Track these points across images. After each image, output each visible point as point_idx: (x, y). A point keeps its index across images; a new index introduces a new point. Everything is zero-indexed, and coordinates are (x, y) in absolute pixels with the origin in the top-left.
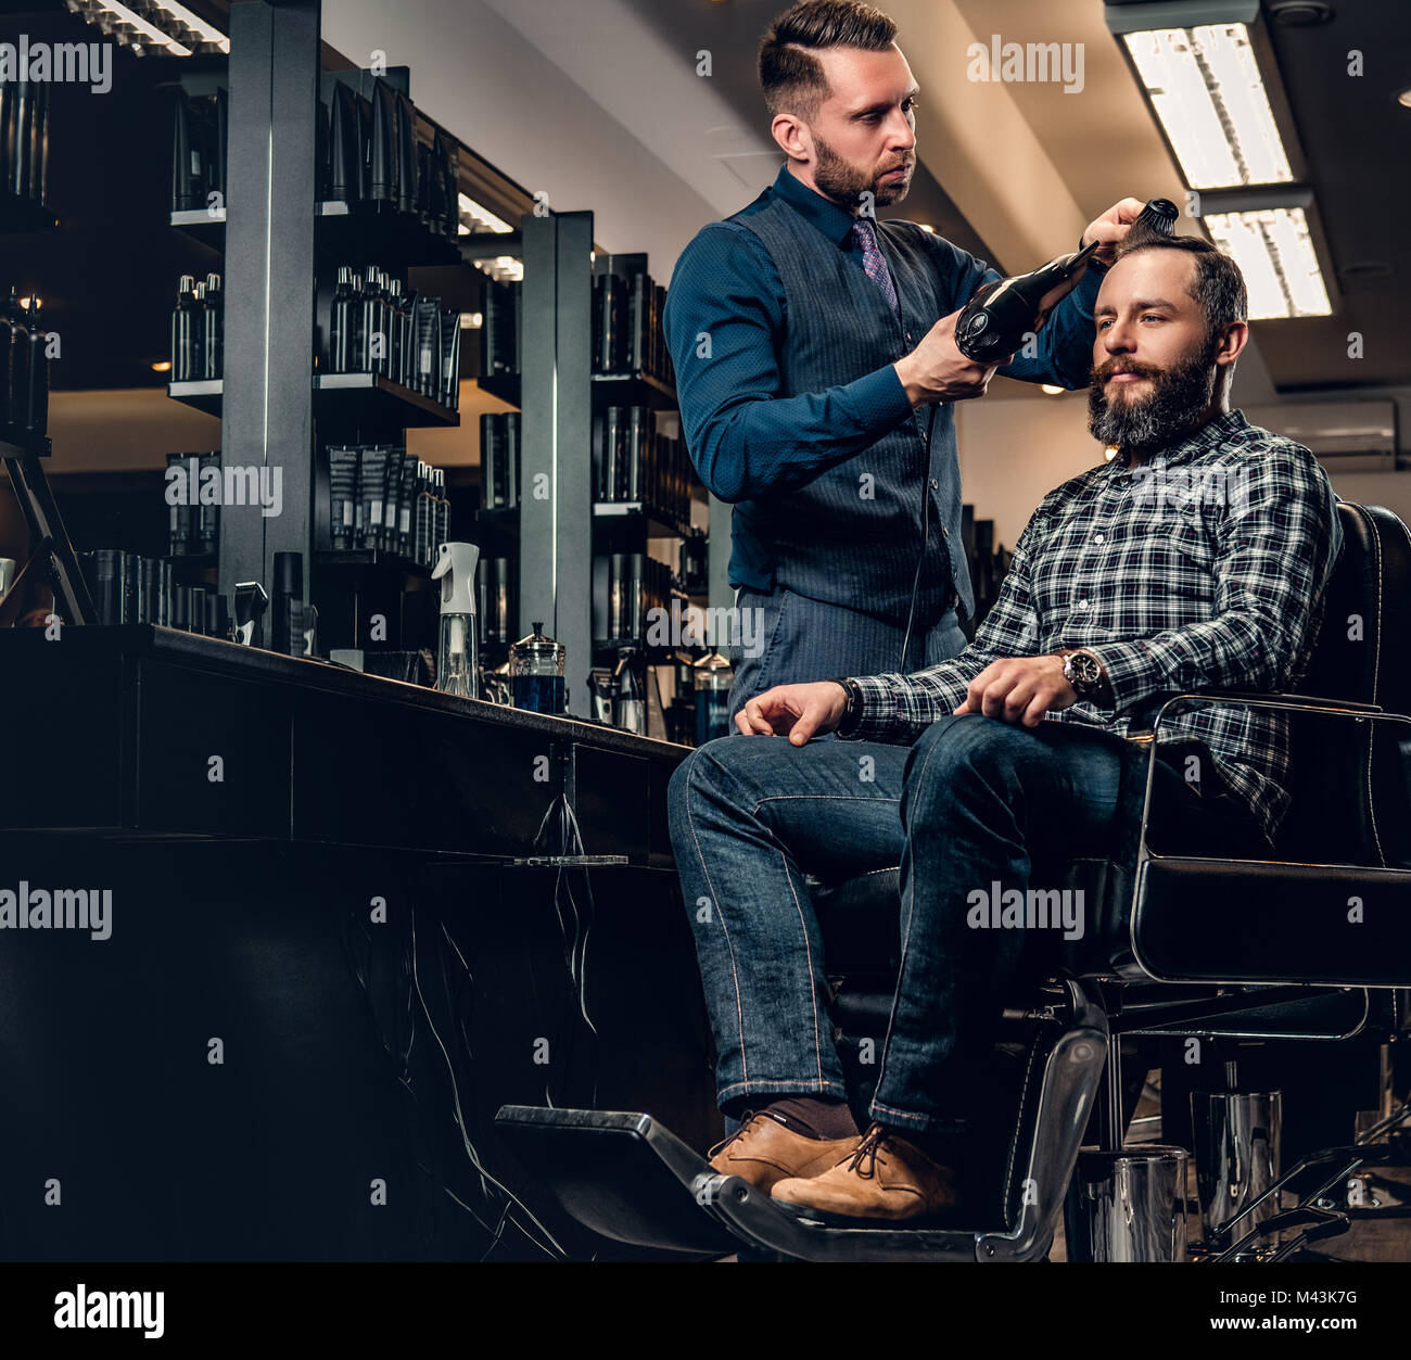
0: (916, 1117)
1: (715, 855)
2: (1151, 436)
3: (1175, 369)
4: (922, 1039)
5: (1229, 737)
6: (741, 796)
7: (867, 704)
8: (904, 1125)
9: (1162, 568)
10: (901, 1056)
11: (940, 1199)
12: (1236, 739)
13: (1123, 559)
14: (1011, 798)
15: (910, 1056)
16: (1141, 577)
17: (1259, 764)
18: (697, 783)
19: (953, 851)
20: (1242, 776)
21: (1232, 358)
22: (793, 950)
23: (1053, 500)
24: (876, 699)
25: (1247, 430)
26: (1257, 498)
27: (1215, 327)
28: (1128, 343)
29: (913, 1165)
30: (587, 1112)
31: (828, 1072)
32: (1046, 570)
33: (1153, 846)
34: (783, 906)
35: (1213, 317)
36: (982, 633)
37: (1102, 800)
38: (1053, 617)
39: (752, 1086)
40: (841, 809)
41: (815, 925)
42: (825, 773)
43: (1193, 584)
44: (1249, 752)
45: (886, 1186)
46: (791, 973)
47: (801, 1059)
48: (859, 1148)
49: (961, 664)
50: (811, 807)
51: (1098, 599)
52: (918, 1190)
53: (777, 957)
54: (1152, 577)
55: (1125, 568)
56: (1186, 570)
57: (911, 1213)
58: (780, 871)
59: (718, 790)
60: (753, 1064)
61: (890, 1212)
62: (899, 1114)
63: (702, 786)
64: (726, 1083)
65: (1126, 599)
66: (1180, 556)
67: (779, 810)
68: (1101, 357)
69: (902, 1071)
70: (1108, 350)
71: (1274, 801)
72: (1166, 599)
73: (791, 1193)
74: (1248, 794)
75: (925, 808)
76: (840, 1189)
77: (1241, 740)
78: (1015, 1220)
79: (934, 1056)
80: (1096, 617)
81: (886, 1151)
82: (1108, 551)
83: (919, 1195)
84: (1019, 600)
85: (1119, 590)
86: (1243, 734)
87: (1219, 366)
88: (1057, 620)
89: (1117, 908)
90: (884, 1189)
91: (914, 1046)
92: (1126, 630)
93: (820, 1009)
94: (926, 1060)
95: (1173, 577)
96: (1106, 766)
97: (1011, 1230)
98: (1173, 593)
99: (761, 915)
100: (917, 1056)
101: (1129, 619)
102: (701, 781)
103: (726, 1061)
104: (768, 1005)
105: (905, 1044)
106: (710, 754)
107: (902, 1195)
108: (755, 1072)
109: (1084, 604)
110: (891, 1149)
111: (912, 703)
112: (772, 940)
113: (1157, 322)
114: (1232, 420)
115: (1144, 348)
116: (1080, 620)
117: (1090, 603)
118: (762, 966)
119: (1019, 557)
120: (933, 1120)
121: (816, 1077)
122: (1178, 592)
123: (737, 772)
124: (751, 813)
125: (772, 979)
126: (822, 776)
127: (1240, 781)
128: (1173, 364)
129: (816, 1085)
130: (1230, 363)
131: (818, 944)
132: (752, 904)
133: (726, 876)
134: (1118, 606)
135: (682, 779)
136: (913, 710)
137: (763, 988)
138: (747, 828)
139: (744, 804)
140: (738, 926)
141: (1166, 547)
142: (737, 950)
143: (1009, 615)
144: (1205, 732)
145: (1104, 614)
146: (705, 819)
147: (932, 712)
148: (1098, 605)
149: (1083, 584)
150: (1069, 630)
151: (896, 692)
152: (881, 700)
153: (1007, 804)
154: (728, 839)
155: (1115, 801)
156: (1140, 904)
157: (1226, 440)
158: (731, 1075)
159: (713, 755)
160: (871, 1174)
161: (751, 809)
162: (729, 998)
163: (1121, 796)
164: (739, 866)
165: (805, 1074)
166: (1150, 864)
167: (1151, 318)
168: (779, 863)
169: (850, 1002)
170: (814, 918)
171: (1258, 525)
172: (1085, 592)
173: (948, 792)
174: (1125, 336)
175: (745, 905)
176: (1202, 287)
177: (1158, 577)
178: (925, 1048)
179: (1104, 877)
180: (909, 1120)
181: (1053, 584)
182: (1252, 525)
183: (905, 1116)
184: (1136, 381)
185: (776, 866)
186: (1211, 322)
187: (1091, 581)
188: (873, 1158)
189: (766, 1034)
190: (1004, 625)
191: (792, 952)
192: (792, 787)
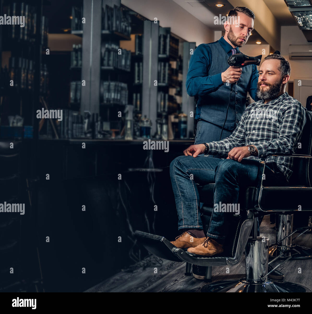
0: (216, 236)
1: (179, 180)
2: (268, 98)
3: (274, 84)
4: (217, 222)
5: (281, 160)
6: (184, 169)
7: (210, 148)
8: (213, 237)
9: (270, 126)
10: (213, 224)
11: (220, 251)
12: (282, 160)
13: (262, 123)
14: (236, 177)
15: (215, 225)
16: (266, 127)
17: (287, 166)
18: (176, 166)
19: (224, 187)
20: (283, 168)
21: (286, 82)
22: (194, 200)
23: (249, 107)
24: (212, 147)
25: (288, 97)
26: (290, 113)
27: (283, 76)
28: (265, 79)
29: (215, 245)
30: (152, 235)
31: (200, 224)
32: (247, 123)
33: (264, 185)
34: (192, 191)
35: (283, 74)
36: (234, 132)
37: (254, 176)
38: (248, 133)
39: (185, 227)
40: (204, 172)
41: (198, 194)
42: (201, 164)
43: (276, 130)
44: (285, 163)
45: (210, 249)
46: (193, 204)
47: (194, 221)
48: (205, 241)
49: (229, 139)
50: (198, 171)
51: (257, 131)
52: (216, 250)
53: (190, 201)
54: (268, 128)
55: (263, 125)
56: (274, 127)
57: (214, 254)
58: (191, 184)
59: (180, 167)
60: (185, 222)
61: (210, 254)
62: (212, 235)
63: (177, 166)
64: (180, 226)
65: (262, 131)
66: (274, 124)
67: (192, 172)
68: (259, 81)
69: (213, 227)
70: (261, 80)
71: (289, 173)
72: (270, 132)
73: (191, 251)
74: (284, 172)
75: (219, 178)
76: (200, 250)
77: (283, 161)
78: (234, 255)
79: (219, 225)
80: (256, 134)
81: (210, 242)
82: (259, 121)
83: (216, 251)
84: (242, 127)
85: (261, 129)
86: (284, 159)
87: (283, 84)
88: (249, 133)
89: (256, 197)
90: (209, 250)
91: (216, 223)
92: (262, 138)
93: (199, 212)
94: (218, 225)
95: (272, 128)
96: (255, 169)
97: (233, 257)
98: (272, 131)
99: (187, 193)
100: (216, 225)
101: (263, 136)
102: (176, 165)
103: (180, 221)
104: (188, 211)
105: (214, 222)
106: (178, 160)
107: (212, 251)
108: (185, 224)
109: (254, 131)
110: (211, 242)
111: (219, 148)
112: (190, 198)
113: (271, 75)
114: (285, 95)
115: (268, 80)
116: (253, 135)
117: (255, 131)
118: (188, 203)
119: (242, 118)
120: (219, 237)
121: (197, 225)
122: (273, 131)
123: (183, 164)
124: (186, 172)
125: (189, 205)
126: (200, 165)
127: (282, 169)
128: (273, 83)
129: (198, 226)
130: (285, 84)
131: (199, 198)
132: (186, 190)
133: (181, 185)
134: (261, 133)
135: (173, 164)
136: (219, 149)
137: (187, 207)
138: (185, 175)
139: (185, 170)
140: (183, 194)
141: (271, 122)
142: (183, 199)
143: (240, 130)
144: (276, 159)
145: (258, 134)
146: (177, 173)
147: (223, 149)
148: (257, 132)
149: (254, 127)
150: (251, 136)
151: (216, 145)
152: (213, 147)
153: (235, 178)
154: (181, 177)
155: (257, 176)
156: (261, 197)
157: (284, 99)
158: (181, 224)
159: (179, 160)
160: (207, 247)
161: (186, 171)
162: (181, 209)
163: (258, 175)
164: (183, 183)
165: (195, 224)
166: (263, 189)
167: (270, 74)
168: (191, 182)
169: (205, 208)
170: (198, 193)
171: (289, 118)
172: (254, 129)
173: (223, 176)
174: (264, 77)
175: (184, 191)
176: (281, 68)
177: (269, 128)
178: (218, 223)
179: (254, 190)
180: (214, 237)
181: (248, 126)
182: (288, 118)
183: (214, 236)
184: (266, 86)
185: (191, 183)
186: (282, 75)
187: (256, 127)
188: (207, 243)
189: (188, 216)
190: (238, 132)
191: (193, 200)
192: (194, 167)
